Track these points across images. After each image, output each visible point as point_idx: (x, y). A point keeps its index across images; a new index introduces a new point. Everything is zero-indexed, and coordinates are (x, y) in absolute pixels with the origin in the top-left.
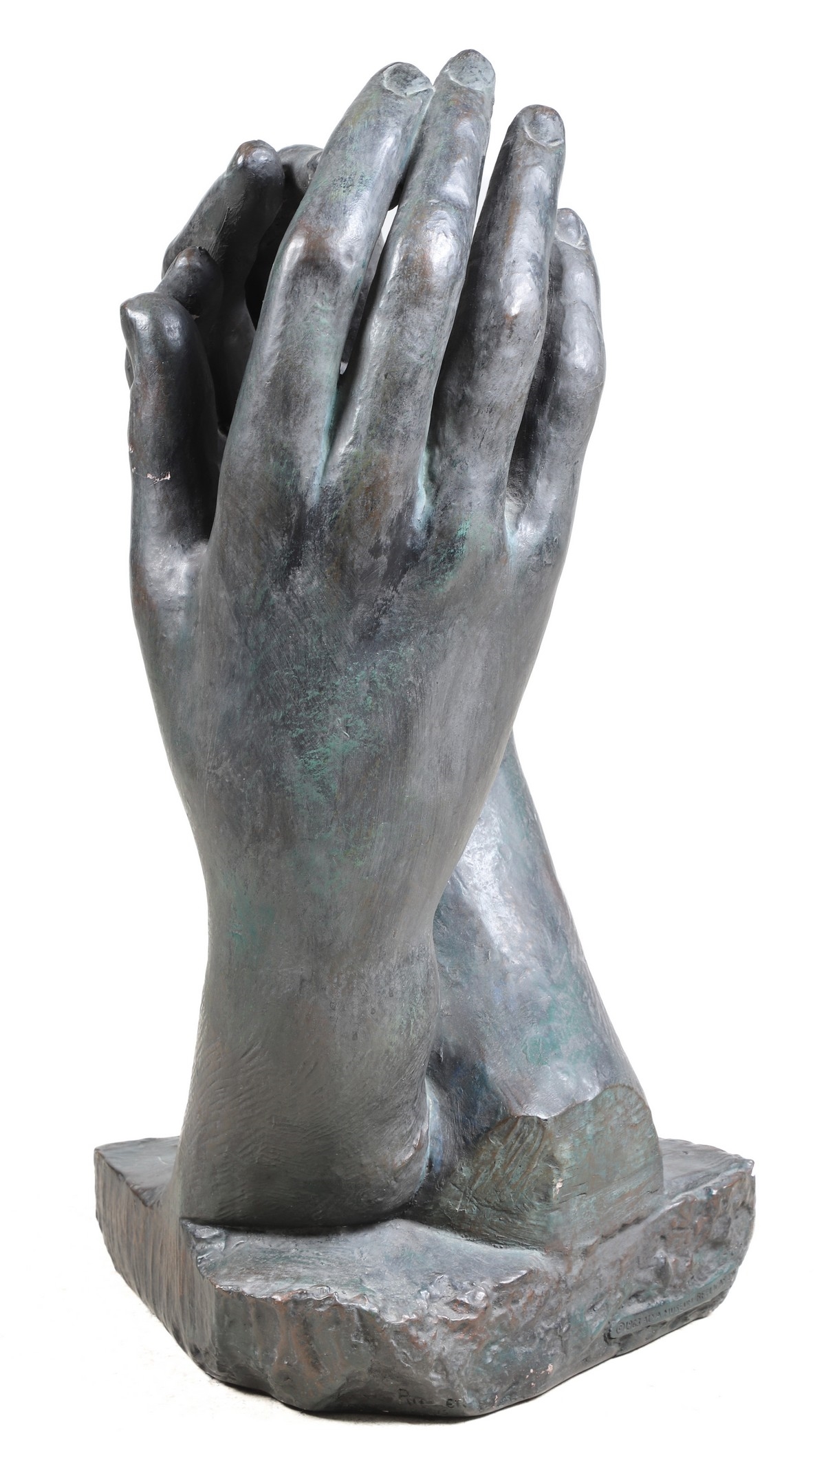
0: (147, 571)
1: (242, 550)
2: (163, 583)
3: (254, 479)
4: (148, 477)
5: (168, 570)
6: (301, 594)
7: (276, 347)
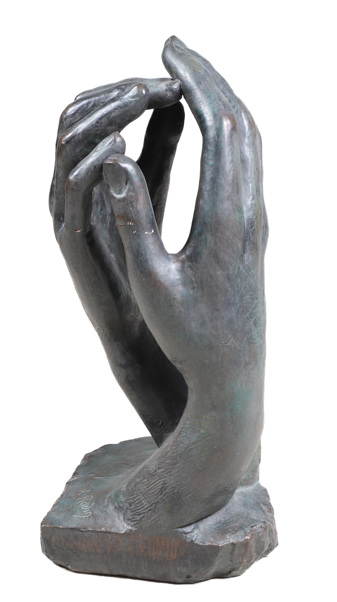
0: (158, 273)
1: (228, 252)
2: (168, 275)
3: (232, 222)
4: (145, 233)
5: (167, 270)
6: (247, 264)
7: (231, 166)
